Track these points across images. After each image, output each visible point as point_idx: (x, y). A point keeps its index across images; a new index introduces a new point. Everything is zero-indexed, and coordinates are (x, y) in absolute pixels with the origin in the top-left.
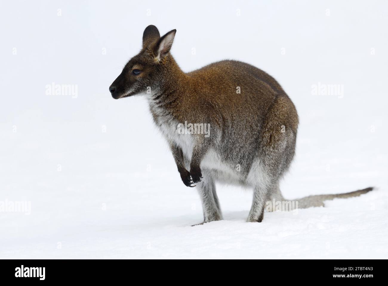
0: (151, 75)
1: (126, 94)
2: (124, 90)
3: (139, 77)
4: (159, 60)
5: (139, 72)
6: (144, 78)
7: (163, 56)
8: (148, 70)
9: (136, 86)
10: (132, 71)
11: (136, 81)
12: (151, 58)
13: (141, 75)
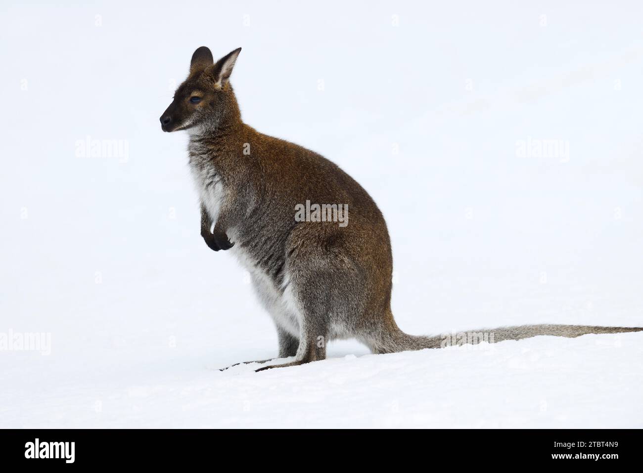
0: (212, 104)
1: (183, 126)
2: (180, 121)
3: (199, 106)
4: (220, 86)
5: (198, 100)
6: (205, 108)
7: (224, 81)
8: (210, 98)
9: (195, 116)
10: (189, 99)
11: (195, 110)
12: (211, 83)
13: (201, 104)
